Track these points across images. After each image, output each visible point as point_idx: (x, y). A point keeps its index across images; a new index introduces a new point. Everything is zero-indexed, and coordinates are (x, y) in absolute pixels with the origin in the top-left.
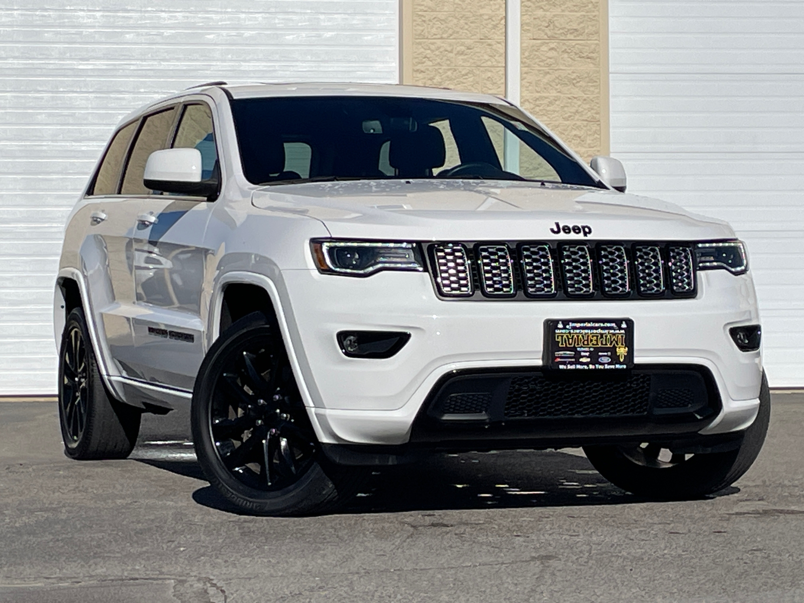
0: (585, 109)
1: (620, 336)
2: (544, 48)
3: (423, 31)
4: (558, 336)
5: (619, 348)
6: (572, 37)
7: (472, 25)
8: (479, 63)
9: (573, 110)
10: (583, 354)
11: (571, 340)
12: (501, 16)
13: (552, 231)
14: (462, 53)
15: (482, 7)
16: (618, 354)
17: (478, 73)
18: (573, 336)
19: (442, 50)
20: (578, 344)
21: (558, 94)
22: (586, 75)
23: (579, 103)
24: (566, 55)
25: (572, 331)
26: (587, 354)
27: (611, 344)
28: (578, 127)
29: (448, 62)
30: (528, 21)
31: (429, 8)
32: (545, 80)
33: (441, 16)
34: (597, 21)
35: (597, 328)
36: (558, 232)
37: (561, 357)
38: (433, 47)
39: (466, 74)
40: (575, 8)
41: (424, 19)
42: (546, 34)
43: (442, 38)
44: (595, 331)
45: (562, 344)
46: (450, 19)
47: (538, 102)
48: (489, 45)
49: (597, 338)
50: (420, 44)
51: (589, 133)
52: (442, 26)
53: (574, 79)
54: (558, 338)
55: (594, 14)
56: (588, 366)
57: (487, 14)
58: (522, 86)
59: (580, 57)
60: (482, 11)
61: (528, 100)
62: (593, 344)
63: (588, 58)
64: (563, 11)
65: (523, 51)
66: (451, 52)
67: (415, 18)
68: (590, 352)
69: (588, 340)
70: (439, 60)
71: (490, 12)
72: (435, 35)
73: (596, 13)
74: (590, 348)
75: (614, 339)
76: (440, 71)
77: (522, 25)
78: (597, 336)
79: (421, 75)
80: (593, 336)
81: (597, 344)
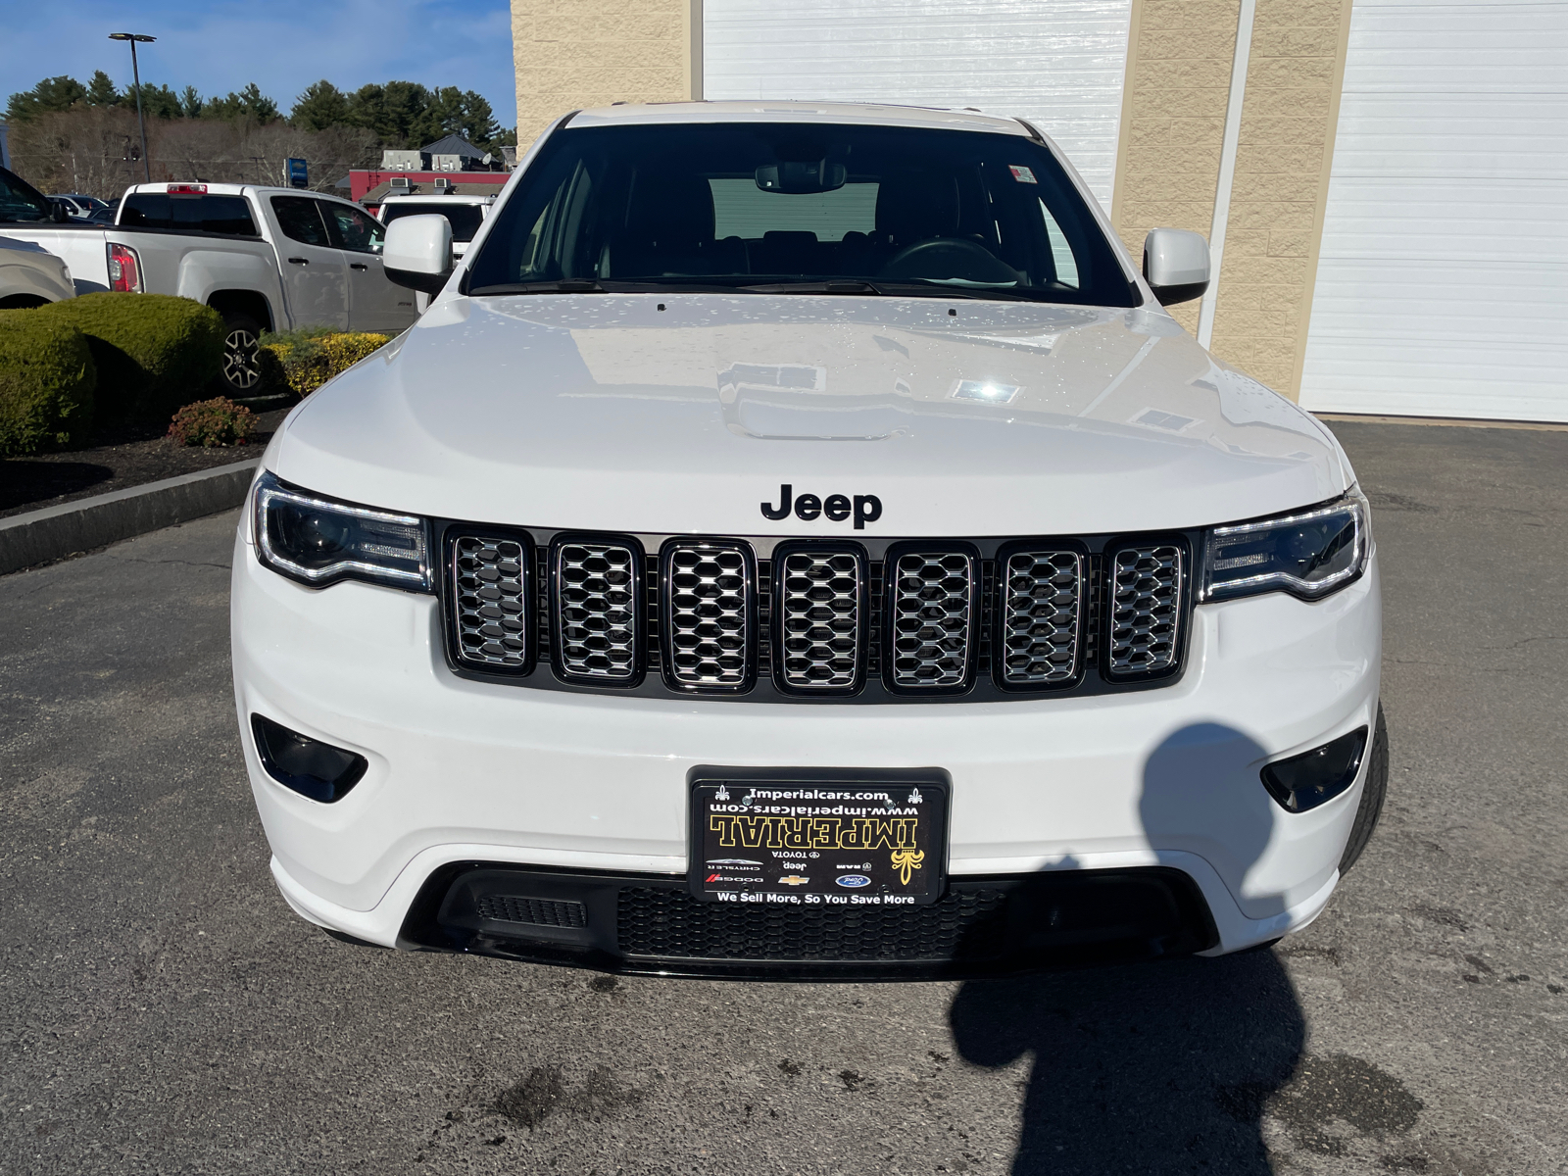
0: (1309, 132)
1: (902, 822)
2: (1274, 66)
3: (1147, 51)
4: (716, 821)
5: (899, 852)
6: (1304, 53)
7: (1200, 43)
8: (1202, 83)
9: (1297, 132)
10: (787, 866)
11: (753, 832)
12: (1232, 33)
13: (766, 509)
14: (1186, 74)
15: (1213, 23)
16: (895, 867)
17: (1200, 94)
18: (761, 822)
19: (1166, 70)
20: (775, 842)
21: (1283, 116)
22: (1315, 95)
23: (1304, 124)
24: (1296, 74)
25: (758, 809)
26: (801, 867)
27: (872, 844)
28: (1300, 150)
29: (1170, 84)
30: (1259, 37)
31: (1157, 26)
32: (1270, 101)
33: (1168, 34)
34: (1336, 35)
35: (832, 804)
36: (783, 514)
37: (724, 873)
38: (1156, 68)
39: (1188, 96)
40: (1314, 22)
41: (1150, 38)
42: (1278, 51)
43: (1167, 58)
44: (826, 811)
45: (728, 840)
46: (1178, 37)
47: (1260, 125)
48: (1216, 64)
49: (833, 830)
50: (1144, 64)
51: (1310, 156)
52: (1169, 45)
53: (1303, 99)
54: (716, 825)
55: (1333, 27)
56: (800, 897)
57: (1217, 31)
58: (1244, 107)
59: (1312, 75)
60: (1212, 28)
61: (1249, 123)
62: (819, 843)
63: (1321, 76)
64: (1300, 25)
65: (1250, 70)
66: (1175, 73)
67: (1142, 37)
68: (808, 861)
69: (803, 833)
70: (1161, 82)
71: (1221, 28)
72: (1160, 54)
73: (1336, 26)
74: (808, 851)
75: (884, 831)
76: (1161, 93)
77: (1252, 41)
78: (833, 825)
79: (1142, 98)
80: (819, 824)
81: (832, 842)
